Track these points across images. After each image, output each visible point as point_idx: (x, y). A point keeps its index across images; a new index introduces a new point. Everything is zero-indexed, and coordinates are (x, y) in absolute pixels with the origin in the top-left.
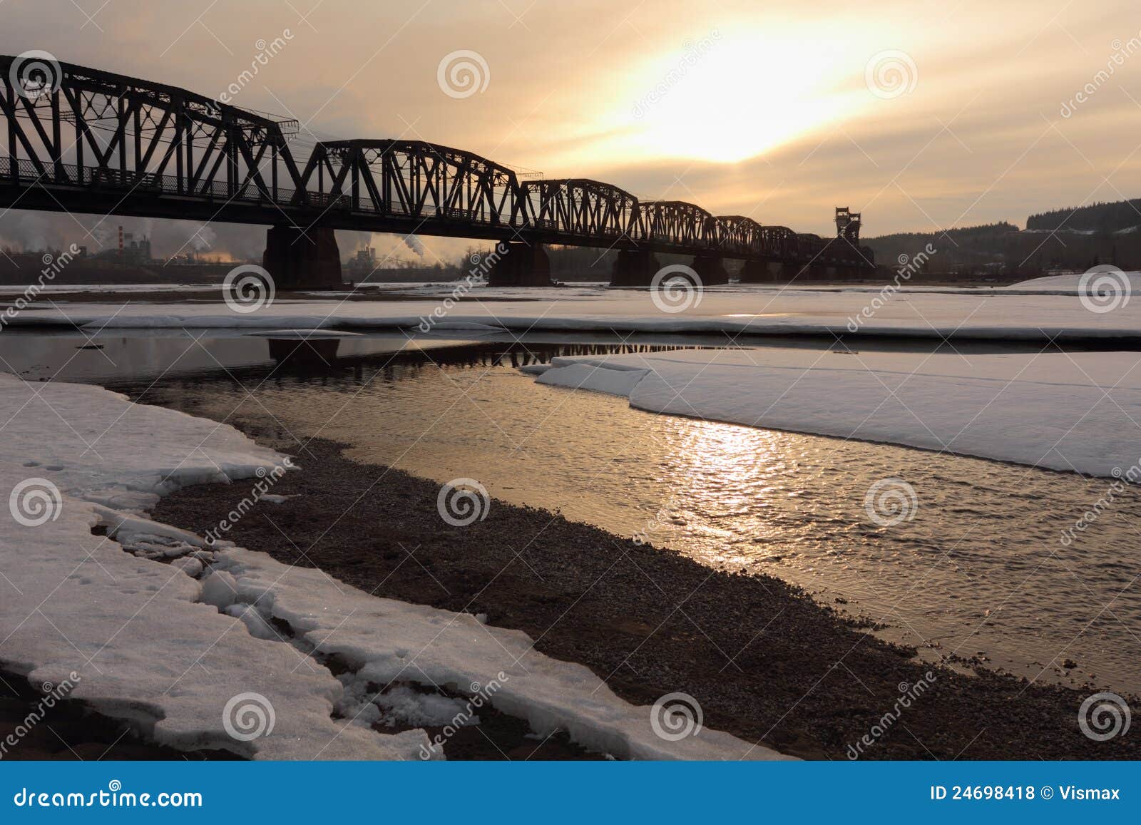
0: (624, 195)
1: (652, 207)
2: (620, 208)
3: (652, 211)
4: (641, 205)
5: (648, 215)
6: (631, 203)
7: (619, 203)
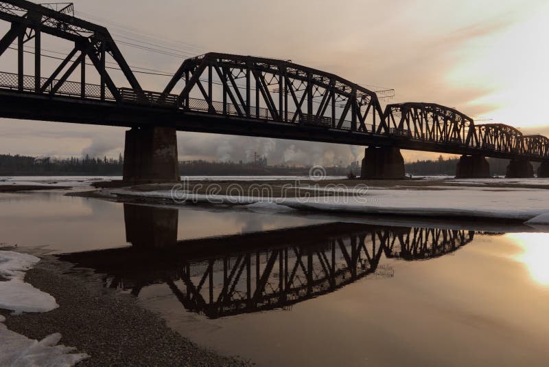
0: (464, 117)
1: (483, 127)
2: (461, 126)
3: (483, 130)
4: (477, 126)
5: (480, 132)
6: (469, 123)
7: (460, 123)
